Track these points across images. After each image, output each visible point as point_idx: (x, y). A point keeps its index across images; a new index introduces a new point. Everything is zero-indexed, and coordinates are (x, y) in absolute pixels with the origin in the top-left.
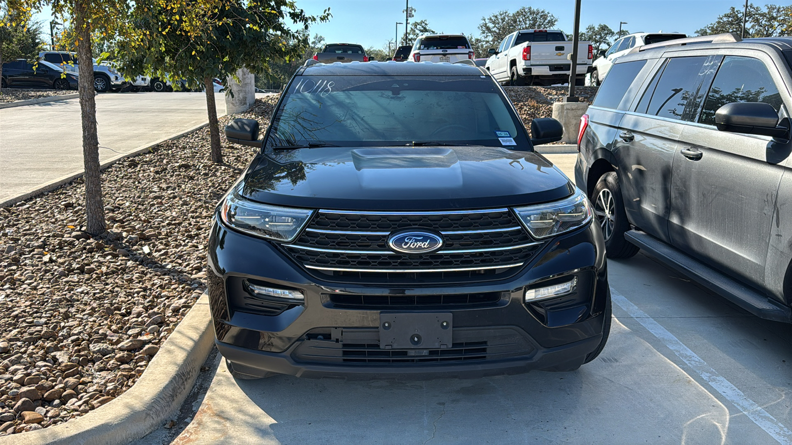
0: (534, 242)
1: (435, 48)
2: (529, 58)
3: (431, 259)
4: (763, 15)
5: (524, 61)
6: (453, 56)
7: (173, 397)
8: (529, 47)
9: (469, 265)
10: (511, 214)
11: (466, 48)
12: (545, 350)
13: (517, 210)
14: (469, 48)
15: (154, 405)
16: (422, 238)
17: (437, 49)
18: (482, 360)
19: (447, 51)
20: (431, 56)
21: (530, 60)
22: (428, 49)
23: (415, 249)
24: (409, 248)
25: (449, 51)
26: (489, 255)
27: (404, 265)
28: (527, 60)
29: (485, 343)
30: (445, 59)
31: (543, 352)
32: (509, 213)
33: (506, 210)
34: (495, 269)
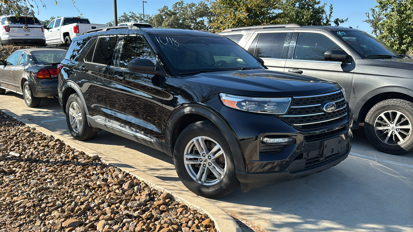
1: (20, 23)
2: (78, 32)
4: (138, 17)
5: (75, 33)
6: (32, 28)
8: (77, 26)
11: (39, 25)
14: (41, 25)
17: (21, 24)
19: (28, 26)
20: (18, 28)
21: (79, 33)
22: (15, 24)
25: (29, 26)
28: (77, 33)
30: (27, 30)
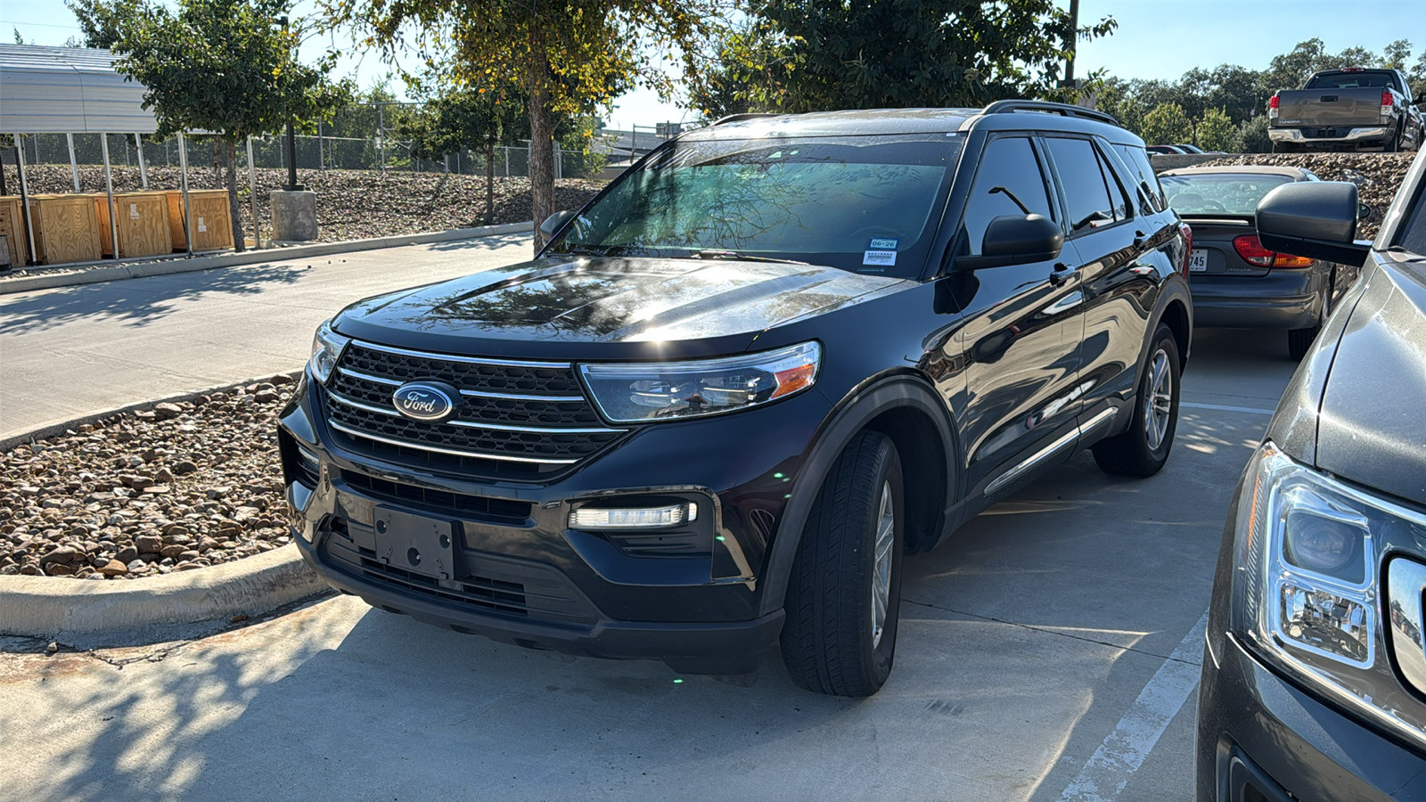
0: (604, 427)
3: (438, 432)
7: (272, 586)
9: (518, 453)
10: (574, 373)
12: (611, 621)
13: (584, 368)
15: (228, 587)
16: (426, 396)
18: (520, 615)
23: (417, 412)
24: (411, 410)
26: (517, 437)
27: (411, 436)
29: (521, 587)
31: (607, 625)
32: (567, 372)
33: (566, 365)
34: (538, 464)
